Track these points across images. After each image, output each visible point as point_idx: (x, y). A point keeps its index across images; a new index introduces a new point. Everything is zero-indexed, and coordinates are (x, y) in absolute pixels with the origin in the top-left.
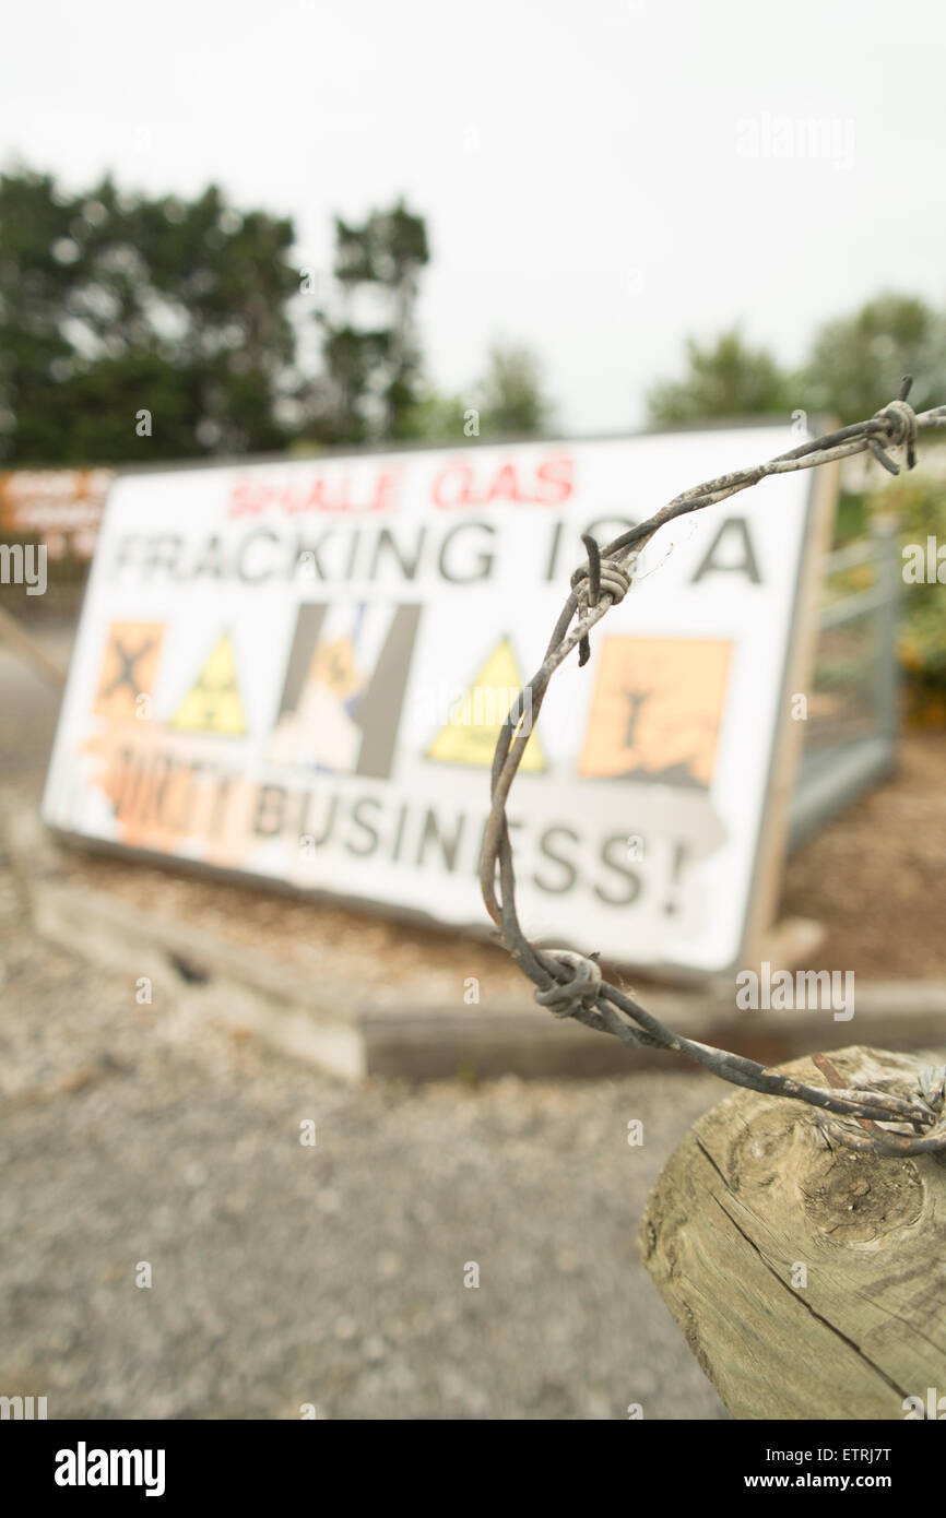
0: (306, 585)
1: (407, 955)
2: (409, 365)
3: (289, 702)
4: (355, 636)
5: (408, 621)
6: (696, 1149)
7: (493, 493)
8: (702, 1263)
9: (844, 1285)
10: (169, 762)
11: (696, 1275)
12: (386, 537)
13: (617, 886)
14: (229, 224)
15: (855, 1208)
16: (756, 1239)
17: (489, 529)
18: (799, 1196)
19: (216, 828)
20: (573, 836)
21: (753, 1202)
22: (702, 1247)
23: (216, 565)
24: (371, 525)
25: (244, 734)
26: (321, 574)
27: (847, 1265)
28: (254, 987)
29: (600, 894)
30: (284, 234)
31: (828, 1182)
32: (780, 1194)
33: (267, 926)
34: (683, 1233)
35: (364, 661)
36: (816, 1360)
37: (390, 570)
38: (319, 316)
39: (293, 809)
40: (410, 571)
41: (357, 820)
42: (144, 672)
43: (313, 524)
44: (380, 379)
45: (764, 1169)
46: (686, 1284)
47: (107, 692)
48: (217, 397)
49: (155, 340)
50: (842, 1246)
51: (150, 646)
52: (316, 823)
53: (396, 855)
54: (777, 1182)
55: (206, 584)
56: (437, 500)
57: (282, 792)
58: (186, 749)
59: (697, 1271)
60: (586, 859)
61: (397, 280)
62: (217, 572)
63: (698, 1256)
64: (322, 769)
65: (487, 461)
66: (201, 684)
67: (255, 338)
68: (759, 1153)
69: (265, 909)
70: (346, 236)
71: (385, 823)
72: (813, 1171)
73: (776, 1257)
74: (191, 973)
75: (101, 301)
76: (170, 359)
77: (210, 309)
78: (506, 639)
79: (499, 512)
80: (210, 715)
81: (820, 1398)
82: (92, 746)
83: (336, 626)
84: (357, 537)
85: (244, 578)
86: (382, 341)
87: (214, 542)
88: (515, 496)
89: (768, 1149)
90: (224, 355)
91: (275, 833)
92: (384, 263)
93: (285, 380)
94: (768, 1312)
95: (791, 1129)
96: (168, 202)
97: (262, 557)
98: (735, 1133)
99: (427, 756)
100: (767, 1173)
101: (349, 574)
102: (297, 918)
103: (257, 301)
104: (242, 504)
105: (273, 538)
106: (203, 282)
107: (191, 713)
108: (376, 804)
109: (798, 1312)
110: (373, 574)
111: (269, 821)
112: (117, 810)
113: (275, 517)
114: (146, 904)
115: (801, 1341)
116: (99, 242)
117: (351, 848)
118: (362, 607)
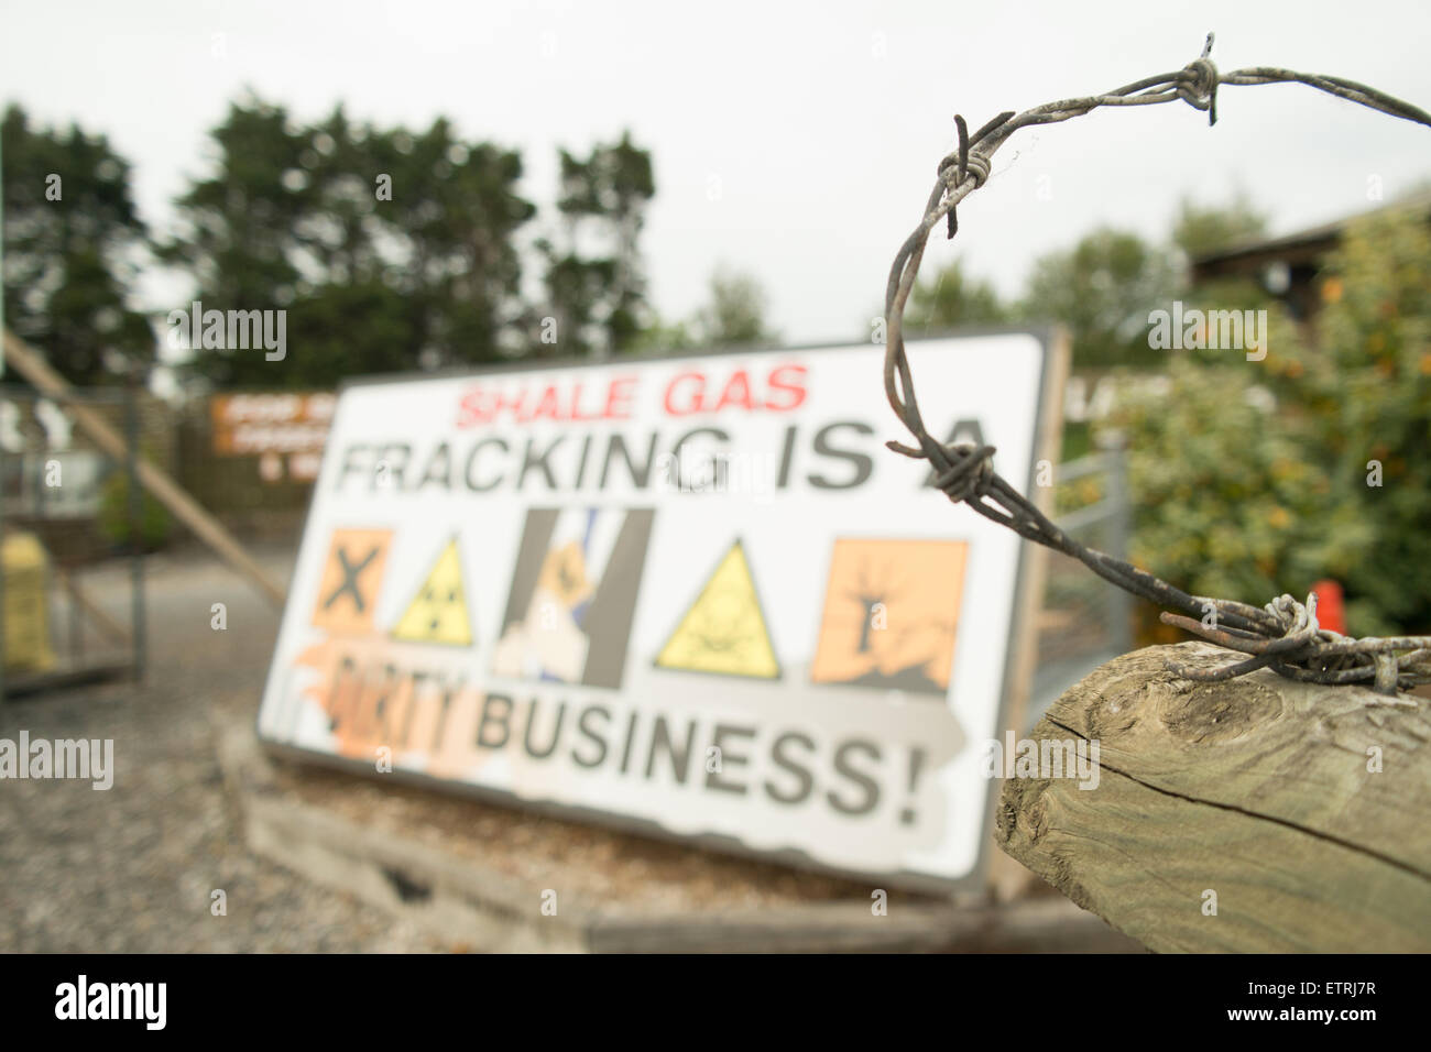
0: (536, 492)
1: (636, 868)
2: (631, 296)
3: (516, 611)
4: (585, 543)
5: (639, 526)
6: (1052, 726)
7: (725, 400)
8: (1070, 809)
9: (1219, 770)
10: (391, 670)
11: (1064, 822)
12: (617, 444)
13: (853, 794)
14: (457, 156)
15: (1218, 721)
16: (1125, 768)
17: (722, 436)
18: (1162, 726)
19: (437, 743)
20: (808, 744)
21: (1117, 744)
22: (1068, 797)
23: (446, 473)
24: (602, 432)
25: (470, 645)
26: (551, 482)
27: (1220, 757)
28: (474, 901)
29: (834, 801)
30: (512, 166)
31: (1189, 710)
32: (1143, 730)
33: (488, 841)
34: (1046, 794)
35: (594, 568)
36: (1199, 833)
37: (620, 475)
38: (543, 246)
39: (518, 721)
40: (641, 478)
41: (584, 729)
42: (367, 582)
43: (544, 432)
44: (602, 309)
45: (1124, 719)
46: (1054, 836)
47: (329, 603)
48: (439, 325)
49: (380, 267)
50: (1211, 745)
51: (373, 555)
52: (541, 737)
53: (624, 767)
54: (1139, 723)
55: (434, 492)
56: (669, 409)
57: (509, 701)
58: (409, 659)
59: (1065, 817)
60: (821, 766)
61: (622, 211)
62: (446, 481)
63: (1065, 805)
64: (547, 678)
65: (719, 370)
66: (427, 594)
67: (479, 268)
68: (1116, 709)
69: (487, 825)
70: (571, 168)
71: (614, 733)
72: (1171, 707)
73: (1148, 773)
74: (409, 888)
75: (327, 229)
76: (396, 283)
77: (435, 238)
78: (738, 543)
79: (731, 419)
80: (434, 625)
81: (1206, 860)
82: (310, 658)
83: (568, 531)
84: (588, 442)
85: (471, 486)
86: (606, 270)
87: (444, 449)
88: (748, 403)
89: (1125, 705)
90: (449, 281)
91: (500, 745)
92: (608, 197)
93: (509, 308)
94: (1145, 817)
95: (1145, 688)
96: (400, 133)
97: (490, 464)
98: (1089, 703)
99: (656, 664)
100: (1127, 720)
101: (579, 483)
102: (522, 833)
103: (482, 234)
104: (473, 412)
105: (504, 445)
106: (429, 212)
107: (415, 623)
108: (606, 714)
109: (1175, 805)
110: (603, 482)
111: (494, 732)
112: (334, 726)
113: (505, 425)
114: (364, 820)
115: (1181, 825)
116: (327, 172)
117: (577, 759)
118: (593, 514)
